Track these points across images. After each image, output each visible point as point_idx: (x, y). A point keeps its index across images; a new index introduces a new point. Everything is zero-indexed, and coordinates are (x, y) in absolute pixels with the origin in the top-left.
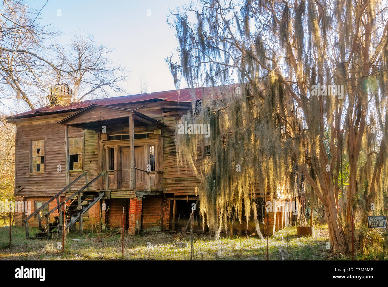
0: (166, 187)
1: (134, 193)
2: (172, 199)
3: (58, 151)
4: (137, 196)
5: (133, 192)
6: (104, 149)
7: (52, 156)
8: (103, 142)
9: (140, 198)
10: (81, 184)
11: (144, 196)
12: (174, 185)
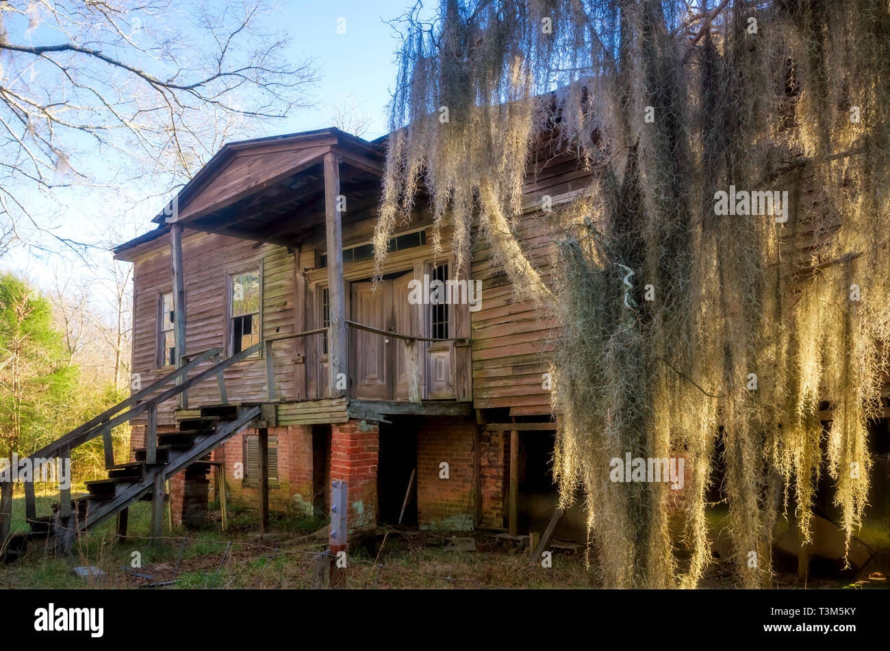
0: (484, 389)
1: (344, 407)
2: (506, 426)
3: (210, 310)
4: (354, 416)
5: (341, 404)
6: (307, 292)
7: (196, 325)
8: (304, 275)
9: (369, 422)
10: (256, 390)
11: (388, 417)
12: (511, 382)
